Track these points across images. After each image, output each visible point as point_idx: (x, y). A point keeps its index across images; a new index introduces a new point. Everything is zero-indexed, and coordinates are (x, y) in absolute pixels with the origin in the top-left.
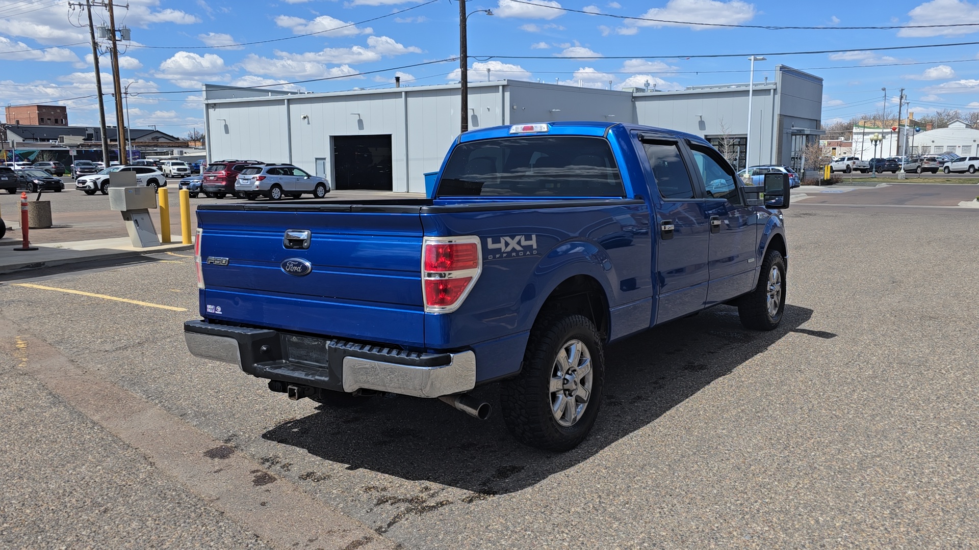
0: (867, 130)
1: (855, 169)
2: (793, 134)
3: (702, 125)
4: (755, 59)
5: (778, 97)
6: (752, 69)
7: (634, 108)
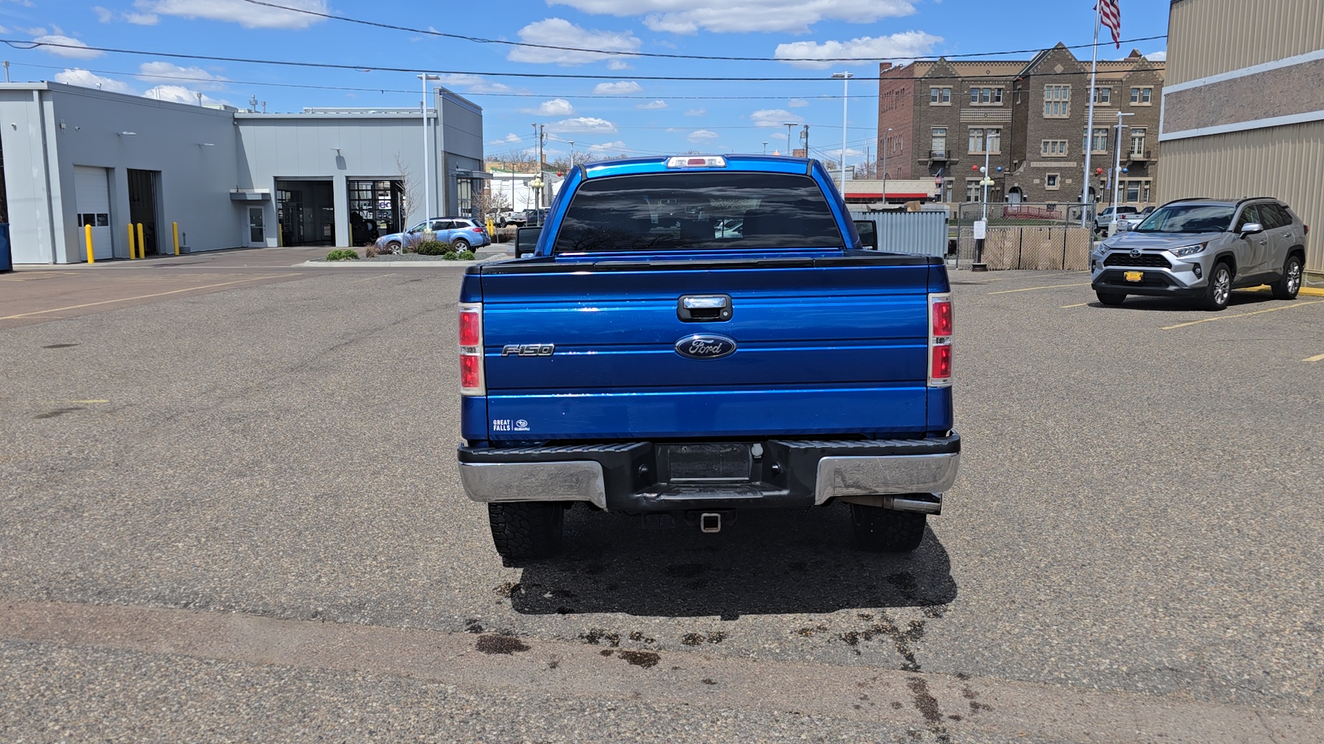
0: (516, 175)
1: (512, 223)
2: (459, 177)
3: (341, 162)
4: (427, 78)
5: (440, 128)
6: (424, 90)
7: (238, 135)
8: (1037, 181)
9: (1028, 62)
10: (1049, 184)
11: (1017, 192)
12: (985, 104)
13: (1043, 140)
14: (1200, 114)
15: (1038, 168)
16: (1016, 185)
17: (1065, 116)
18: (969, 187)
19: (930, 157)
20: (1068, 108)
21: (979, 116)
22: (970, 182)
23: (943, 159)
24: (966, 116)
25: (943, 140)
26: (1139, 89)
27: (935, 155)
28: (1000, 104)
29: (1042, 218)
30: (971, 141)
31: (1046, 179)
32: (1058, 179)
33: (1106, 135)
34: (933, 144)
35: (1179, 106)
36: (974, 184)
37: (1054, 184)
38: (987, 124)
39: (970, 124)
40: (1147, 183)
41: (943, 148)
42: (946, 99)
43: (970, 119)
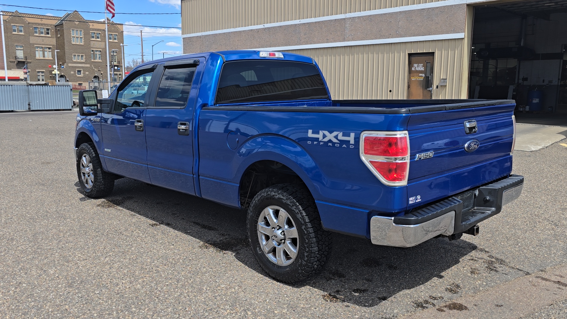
8: (72, 73)
9: (61, 17)
10: (78, 74)
11: (63, 77)
12: (42, 35)
13: (73, 54)
14: (201, 47)
15: (73, 67)
16: (63, 74)
17: (82, 44)
18: (38, 74)
19: (16, 59)
20: (83, 40)
21: (39, 40)
22: (39, 72)
23: (23, 60)
24: (32, 40)
25: (22, 51)
26: (112, 34)
27: (18, 58)
28: (49, 36)
29: (76, 89)
30: (37, 53)
31: (77, 72)
32: (82, 72)
33: (100, 53)
34: (17, 53)
35: (190, 43)
36: (41, 73)
37: (80, 74)
38: (44, 45)
39: (36, 44)
40: (120, 74)
41: (22, 55)
42: (21, 31)
43: (34, 42)
